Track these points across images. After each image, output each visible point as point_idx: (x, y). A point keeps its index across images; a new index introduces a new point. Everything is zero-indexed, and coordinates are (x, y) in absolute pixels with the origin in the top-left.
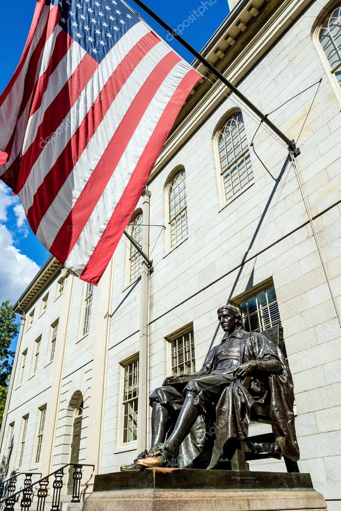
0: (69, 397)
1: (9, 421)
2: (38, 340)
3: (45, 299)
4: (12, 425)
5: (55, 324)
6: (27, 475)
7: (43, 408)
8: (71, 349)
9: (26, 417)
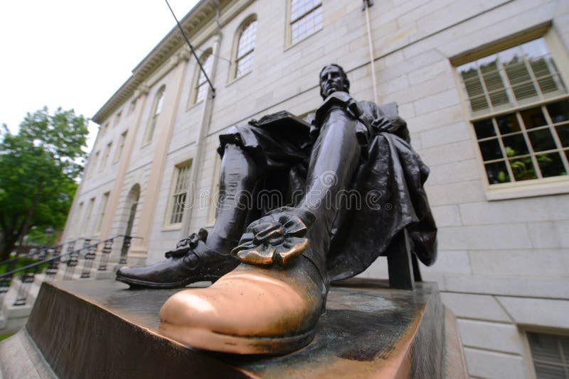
0: (129, 187)
1: (79, 201)
2: (110, 145)
3: (119, 115)
4: (82, 204)
5: (124, 134)
6: (87, 240)
7: (107, 194)
8: (136, 152)
9: (93, 200)
